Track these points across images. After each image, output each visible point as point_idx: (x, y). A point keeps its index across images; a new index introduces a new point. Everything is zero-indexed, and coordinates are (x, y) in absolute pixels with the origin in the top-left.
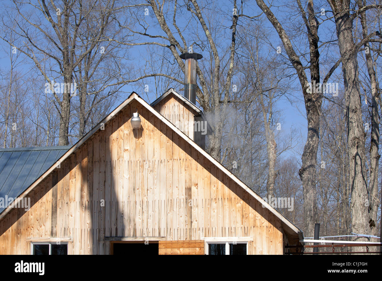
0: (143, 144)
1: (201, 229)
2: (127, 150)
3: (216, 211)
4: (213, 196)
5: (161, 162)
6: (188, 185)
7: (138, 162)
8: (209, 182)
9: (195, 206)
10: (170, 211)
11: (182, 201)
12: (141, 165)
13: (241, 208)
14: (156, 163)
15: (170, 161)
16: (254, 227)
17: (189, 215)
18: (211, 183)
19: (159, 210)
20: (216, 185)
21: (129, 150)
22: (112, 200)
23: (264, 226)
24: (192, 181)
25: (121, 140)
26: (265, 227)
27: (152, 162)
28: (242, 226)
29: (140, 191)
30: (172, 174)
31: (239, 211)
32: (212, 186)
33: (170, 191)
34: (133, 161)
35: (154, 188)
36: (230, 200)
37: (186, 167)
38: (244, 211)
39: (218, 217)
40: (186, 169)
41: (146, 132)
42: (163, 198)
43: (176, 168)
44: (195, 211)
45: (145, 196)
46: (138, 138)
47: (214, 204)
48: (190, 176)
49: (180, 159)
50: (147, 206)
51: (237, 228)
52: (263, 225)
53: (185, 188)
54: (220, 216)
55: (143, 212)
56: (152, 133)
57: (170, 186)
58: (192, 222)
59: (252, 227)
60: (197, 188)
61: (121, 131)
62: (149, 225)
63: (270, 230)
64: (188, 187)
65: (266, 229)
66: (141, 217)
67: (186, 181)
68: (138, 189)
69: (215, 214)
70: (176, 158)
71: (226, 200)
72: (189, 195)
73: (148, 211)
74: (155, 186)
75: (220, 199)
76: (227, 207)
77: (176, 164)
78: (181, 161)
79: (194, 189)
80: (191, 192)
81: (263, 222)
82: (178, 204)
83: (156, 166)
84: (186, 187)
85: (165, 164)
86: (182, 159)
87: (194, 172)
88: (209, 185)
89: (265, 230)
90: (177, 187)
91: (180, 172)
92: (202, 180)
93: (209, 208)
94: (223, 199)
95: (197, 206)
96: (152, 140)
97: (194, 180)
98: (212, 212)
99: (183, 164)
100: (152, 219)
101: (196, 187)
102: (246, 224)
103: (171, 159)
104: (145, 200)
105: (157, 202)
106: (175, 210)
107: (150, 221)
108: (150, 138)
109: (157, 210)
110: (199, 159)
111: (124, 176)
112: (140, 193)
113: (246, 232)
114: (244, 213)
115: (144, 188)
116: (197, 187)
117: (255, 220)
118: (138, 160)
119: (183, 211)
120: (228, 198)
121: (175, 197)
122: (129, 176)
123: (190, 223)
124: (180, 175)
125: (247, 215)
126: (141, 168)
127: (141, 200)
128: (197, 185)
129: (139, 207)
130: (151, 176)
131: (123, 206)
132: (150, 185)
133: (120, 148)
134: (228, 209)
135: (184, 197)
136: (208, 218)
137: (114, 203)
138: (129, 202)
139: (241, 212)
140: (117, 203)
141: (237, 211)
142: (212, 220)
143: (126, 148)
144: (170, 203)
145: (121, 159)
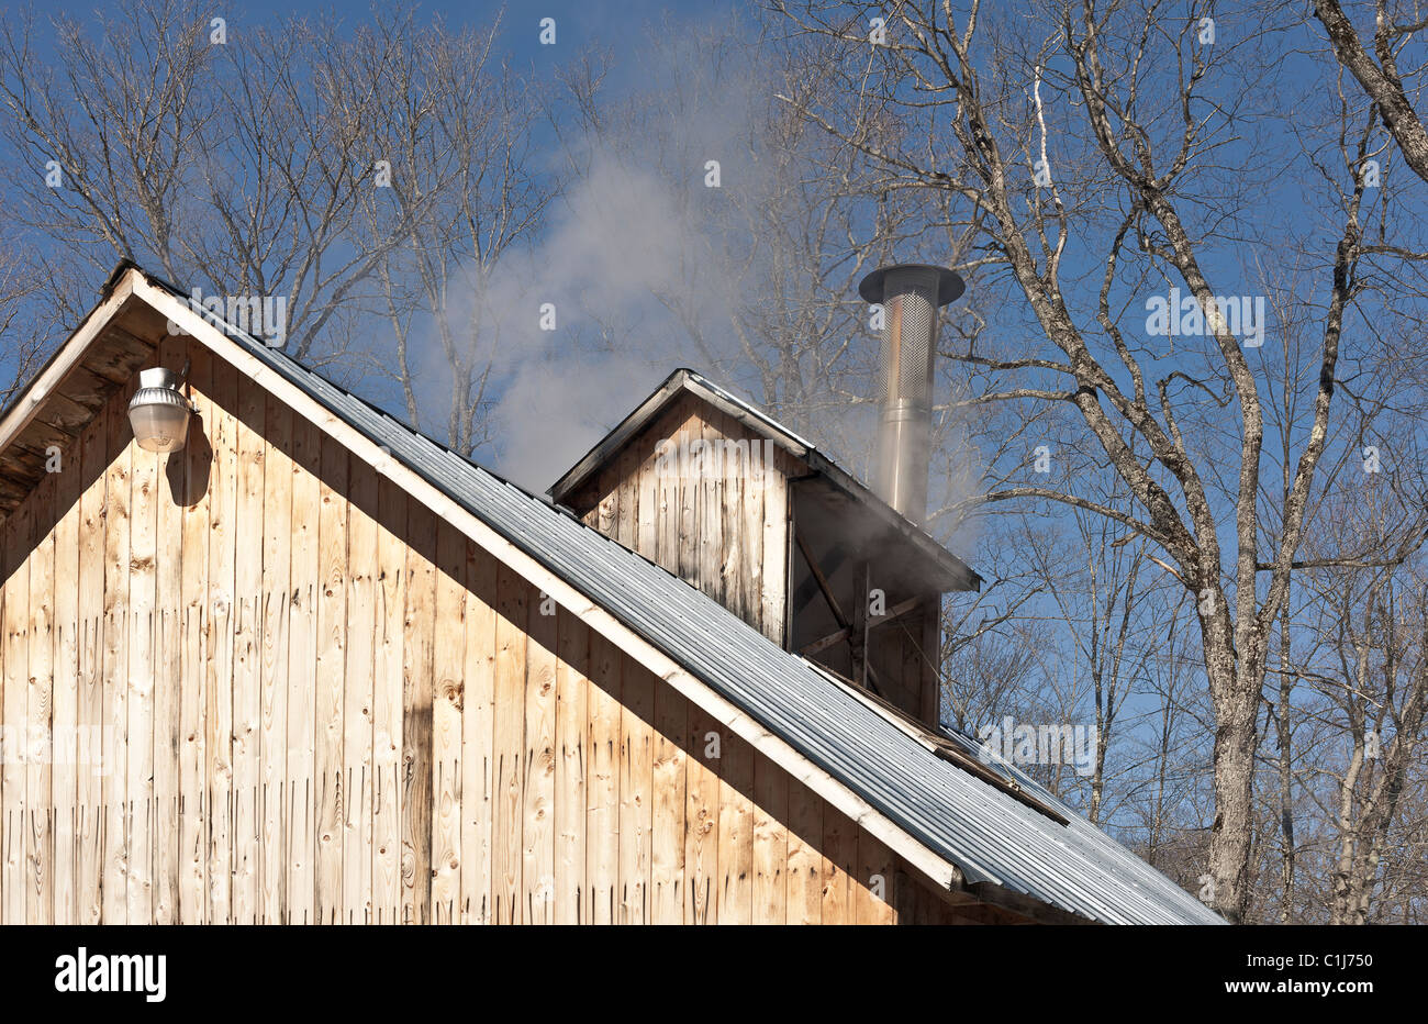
0: (216, 525)
1: (477, 904)
2: (146, 562)
3: (548, 809)
4: (540, 736)
5: (295, 598)
6: (417, 698)
7: (194, 611)
8: (520, 673)
9: (452, 795)
10: (333, 826)
11: (388, 774)
12: (204, 625)
13: (681, 784)
14: (274, 606)
15: (336, 589)
16: (742, 877)
17: (420, 843)
18: (527, 673)
19: (284, 830)
20: (553, 683)
21: (154, 562)
23: (795, 870)
24: (438, 675)
25: (122, 522)
26: (803, 875)
27: (252, 604)
28: (680, 874)
29: (198, 748)
30: (342, 651)
31: (665, 800)
32: (535, 690)
33: (333, 733)
34: (169, 610)
35: (264, 728)
36: (621, 748)
37: (410, 609)
38: (690, 800)
39: (560, 838)
40: (411, 617)
41: (224, 471)
42: (303, 770)
43: (361, 620)
44: (446, 818)
45: (222, 767)
46: (194, 502)
47: (540, 780)
48: (431, 649)
49: (383, 575)
50: (233, 815)
51: (655, 886)
52: (793, 863)
53: (405, 712)
54: (570, 833)
55: (212, 844)
56: (253, 468)
57: (336, 711)
58: (432, 874)
59: (734, 878)
60: (461, 708)
61: (118, 477)
62: (238, 900)
63: (830, 888)
64: (419, 706)
65: (808, 883)
66: (201, 866)
67: (407, 676)
68: (191, 739)
69: (547, 824)
70: (364, 573)
71: (603, 752)
72: (421, 745)
73: (234, 836)
74: (265, 717)
75: (572, 747)
76: (602, 791)
77: (364, 601)
78: (385, 581)
79: (444, 710)
80: (432, 730)
81: (792, 847)
82: (368, 793)
83: (272, 621)
84: (409, 708)
85: (314, 608)
86: (391, 574)
87: (449, 628)
88: (520, 685)
89: (802, 892)
90: (365, 711)
91: (379, 638)
92: (485, 661)
93: (514, 801)
94: (588, 745)
95: (460, 795)
96: (255, 501)
97: (447, 670)
98: (531, 816)
99: (394, 596)
100: (251, 871)
101: (457, 699)
102: (700, 866)
103: (341, 581)
104: (221, 787)
105: (273, 793)
106: (354, 821)
107: (244, 882)
108: (247, 490)
109: (273, 829)
110: (472, 560)
111: (130, 686)
112: (201, 754)
113: (698, 907)
114: (693, 809)
115: (217, 736)
116: (462, 700)
117: (751, 843)
118: (191, 601)
119: (393, 825)
120: (611, 743)
121: (357, 758)
122: (151, 683)
123: (422, 882)
124: (379, 653)
125: (707, 821)
126: (204, 637)
127: (202, 788)
128: (461, 689)
129: (193, 823)
130: (247, 673)
131: (128, 823)
132: (248, 716)
133: (115, 558)
134: (609, 799)
135: (397, 756)
136: (512, 849)
137: (90, 814)
138: (153, 803)
139: (675, 805)
140: (103, 813)
141: (658, 797)
142: (528, 858)
143: (141, 555)
144: (332, 788)
145: (118, 611)
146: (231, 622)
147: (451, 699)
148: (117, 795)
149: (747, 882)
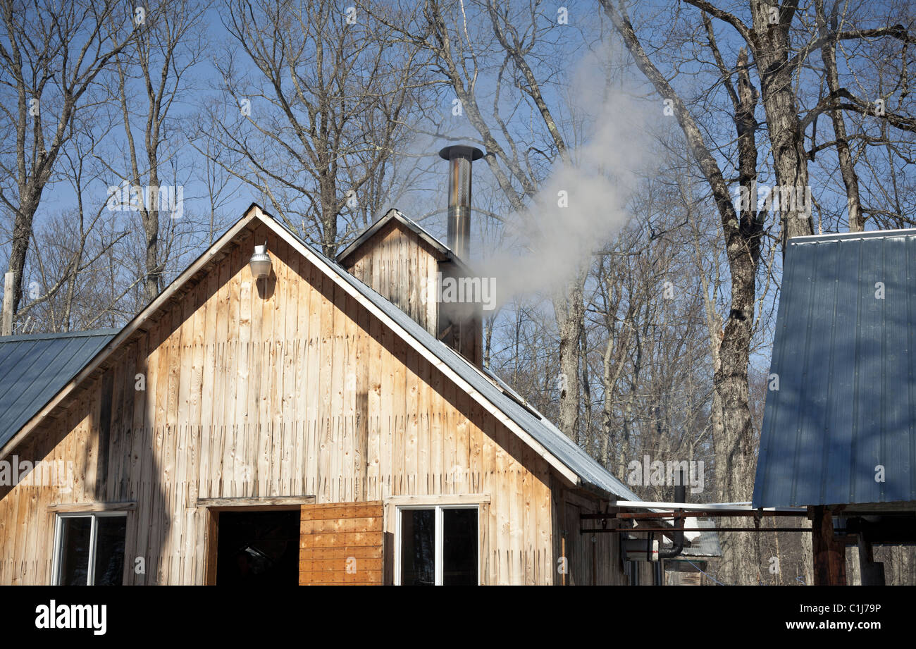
0: (277, 308)
1: (386, 479)
2: (247, 321)
3: (415, 440)
4: (411, 409)
5: (311, 342)
6: (361, 390)
7: (267, 344)
8: (403, 382)
9: (376, 431)
10: (326, 442)
11: (349, 420)
12: (272, 350)
13: (467, 433)
14: (302, 344)
15: (328, 341)
16: (492, 473)
17: (363, 451)
18: (406, 383)
19: (304, 441)
20: (416, 387)
21: (250, 321)
22: (215, 423)
23: (512, 471)
24: (370, 380)
25: (236, 303)
26: (515, 473)
27: (292, 344)
28: (467, 470)
29: (268, 403)
30: (330, 367)
31: (461, 439)
32: (410, 390)
33: (327, 402)
34: (256, 343)
35: (296, 396)
36: (443, 417)
37: (359, 351)
38: (471, 440)
39: (420, 452)
40: (359, 355)
41: (282, 286)
42: (313, 416)
43: (339, 354)
44: (374, 441)
45: (278, 412)
46: (268, 298)
47: (412, 427)
48: (367, 369)
49: (348, 336)
50: (282, 434)
51: (458, 475)
52: (511, 468)
53: (357, 395)
54: (424, 450)
55: (273, 446)
57: (328, 392)
58: (367, 465)
59: (489, 473)
60: (380, 395)
61: (234, 284)
62: (284, 471)
63: (526, 479)
64: (362, 392)
65: (517, 477)
66: (268, 455)
67: (357, 380)
68: (265, 399)
69: (414, 446)
70: (340, 334)
71: (437, 418)
72: (363, 409)
73: (282, 443)
74: (297, 392)
75: (425, 415)
76: (437, 432)
77: (340, 347)
78: (348, 339)
79: (373, 395)
80: (367, 403)
81: (511, 462)
82: (341, 428)
83: (301, 352)
84: (358, 393)
85: (319, 348)
86: (351, 336)
87: (374, 363)
88: (403, 387)
89: (515, 480)
90: (340, 393)
91: (346, 364)
92: (389, 376)
93: (402, 435)
94: (431, 414)
95: (379, 431)
96: (294, 300)
97: (374, 378)
98: (409, 442)
99: (352, 346)
100: (290, 459)
101: (378, 391)
102: (476, 468)
103: (330, 337)
104: (278, 420)
105: (300, 425)
106: (335, 440)
107: (286, 463)
108: (291, 295)
109: (300, 441)
110: (384, 334)
111: (238, 373)
112: (269, 406)
113: (474, 484)
114: (472, 444)
115: (276, 398)
116: (380, 391)
117: (495, 459)
118: (266, 339)
119: (351, 443)
120: (440, 414)
121: (336, 412)
122: (248, 373)
123: (364, 466)
124: (346, 368)
125: (478, 449)
126: (271, 356)
127: (269, 421)
128: (380, 386)
129: (265, 436)
130: (290, 373)
131: (235, 434)
132: (290, 391)
133: (233, 318)
134: (439, 437)
135: (353, 413)
136: (401, 455)
137: (218, 429)
138: (247, 426)
139: (465, 441)
140: (224, 429)
141: (459, 438)
142: (407, 459)
143: (245, 317)
144: (325, 425)
145: (234, 340)
146: (283, 350)
147: (376, 390)
148: (230, 422)
149: (493, 475)
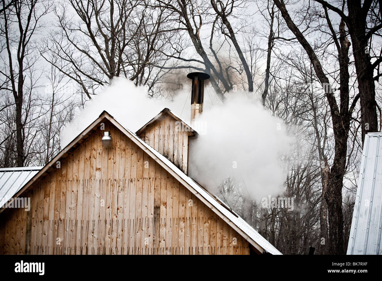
0: (114, 163)
1: (169, 249)
2: (99, 169)
3: (183, 230)
4: (181, 215)
5: (131, 181)
6: (157, 204)
7: (110, 181)
9: (164, 226)
10: (139, 230)
11: (151, 220)
12: (112, 184)
13: (209, 228)
14: (127, 182)
15: (140, 180)
17: (157, 235)
18: (179, 202)
19: (128, 229)
20: (184, 204)
21: (101, 169)
22: (84, 219)
24: (161, 200)
25: (94, 159)
26: (232, 247)
27: (122, 181)
28: (209, 246)
29: (110, 210)
30: (141, 193)
32: (181, 205)
33: (139, 210)
34: (104, 180)
35: (124, 208)
36: (198, 219)
37: (156, 186)
38: (211, 231)
39: (186, 236)
40: (156, 187)
42: (133, 217)
43: (145, 187)
44: (163, 231)
45: (115, 215)
47: (182, 224)
48: (160, 195)
50: (117, 225)
51: (204, 248)
52: (230, 245)
54: (188, 236)
55: (113, 231)
56: (123, 153)
57: (140, 205)
59: (219, 247)
60: (166, 208)
61: (93, 150)
62: (118, 244)
63: (237, 250)
64: (157, 206)
65: (233, 249)
66: (110, 236)
67: (155, 200)
68: (108, 208)
69: (183, 233)
70: (146, 177)
71: (194, 219)
72: (157, 214)
73: (117, 230)
74: (125, 205)
75: (188, 218)
76: (194, 227)
77: (146, 183)
78: (150, 179)
79: (162, 208)
80: (160, 211)
81: (230, 242)
82: (146, 223)
83: (127, 185)
84: (155, 206)
85: (135, 183)
86: (152, 178)
87: (163, 191)
88: (178, 204)
89: (232, 251)
90: (146, 206)
91: (149, 191)
92: (170, 199)
93: (177, 228)
94: (191, 218)
96: (123, 159)
97: (163, 199)
98: (180, 231)
99: (152, 183)
100: (121, 238)
101: (165, 206)
102: (213, 244)
103: (141, 178)
104: (115, 218)
105: (126, 222)
106: (143, 229)
107: (119, 240)
108: (122, 157)
109: (126, 229)
110: (168, 177)
111: (95, 195)
112: (111, 212)
113: (213, 252)
114: (211, 233)
115: (114, 207)
117: (222, 240)
118: (109, 178)
119: (151, 230)
120: (196, 218)
121: (144, 215)
122: (100, 195)
123: (158, 243)
124: (149, 194)
125: (214, 235)
126: (112, 187)
127: (111, 219)
128: (166, 203)
129: (108, 226)
130: (121, 195)
131: (94, 225)
132: (121, 204)
133: (92, 167)
134: (195, 229)
135: (153, 216)
136: (176, 238)
137: (85, 222)
138: (99, 221)
139: (208, 231)
140: (88, 222)
141: (205, 231)
142: (180, 240)
143: (98, 167)
144: (139, 222)
145: (93, 178)
146: (118, 184)
147: (164, 205)
148: (91, 219)
149: (222, 248)
